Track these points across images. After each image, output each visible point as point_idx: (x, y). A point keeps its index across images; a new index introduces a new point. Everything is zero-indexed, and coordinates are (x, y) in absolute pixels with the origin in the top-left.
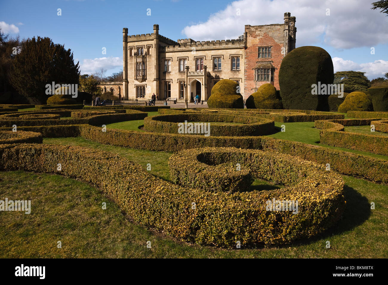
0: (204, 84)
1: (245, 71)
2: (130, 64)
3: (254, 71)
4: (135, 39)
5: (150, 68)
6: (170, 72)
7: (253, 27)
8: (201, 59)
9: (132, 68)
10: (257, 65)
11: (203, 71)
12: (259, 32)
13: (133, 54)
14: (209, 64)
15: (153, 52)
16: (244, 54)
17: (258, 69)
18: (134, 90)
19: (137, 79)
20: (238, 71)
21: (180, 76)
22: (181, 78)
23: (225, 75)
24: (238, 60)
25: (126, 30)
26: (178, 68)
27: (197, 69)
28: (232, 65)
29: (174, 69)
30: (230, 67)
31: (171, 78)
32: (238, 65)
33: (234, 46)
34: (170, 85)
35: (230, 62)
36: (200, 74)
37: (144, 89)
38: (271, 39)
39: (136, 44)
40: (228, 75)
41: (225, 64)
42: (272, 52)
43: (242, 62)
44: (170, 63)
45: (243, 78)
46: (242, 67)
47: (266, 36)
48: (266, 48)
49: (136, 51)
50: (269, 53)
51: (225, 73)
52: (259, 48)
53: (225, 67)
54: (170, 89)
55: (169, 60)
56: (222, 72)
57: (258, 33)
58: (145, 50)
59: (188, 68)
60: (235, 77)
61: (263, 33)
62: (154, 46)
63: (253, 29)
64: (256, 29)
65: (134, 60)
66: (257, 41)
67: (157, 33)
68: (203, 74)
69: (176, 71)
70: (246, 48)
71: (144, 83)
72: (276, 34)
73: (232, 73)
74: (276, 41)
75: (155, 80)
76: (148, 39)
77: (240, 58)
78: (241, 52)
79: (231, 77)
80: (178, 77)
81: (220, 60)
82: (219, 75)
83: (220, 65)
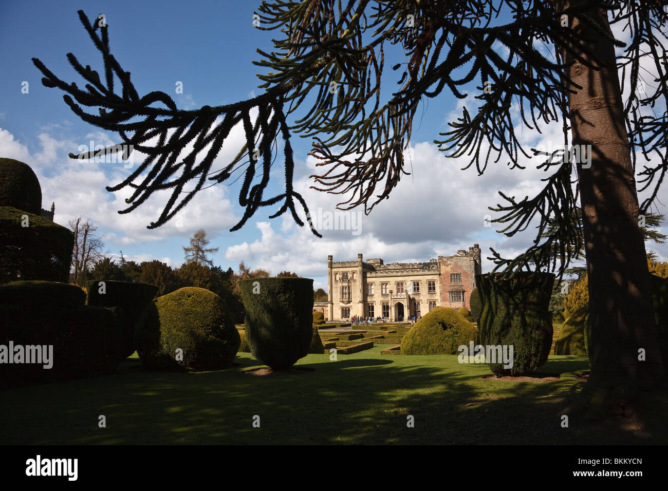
0: (406, 305)
1: (441, 294)
2: (335, 287)
3: (448, 294)
4: (340, 266)
5: (355, 292)
6: (373, 295)
7: (445, 258)
8: (402, 284)
9: (337, 291)
10: (450, 289)
11: (404, 293)
12: (450, 262)
13: (338, 279)
14: (409, 288)
15: (358, 277)
16: (438, 279)
17: (452, 292)
18: (340, 312)
19: (343, 302)
20: (434, 293)
21: (383, 298)
22: (384, 300)
24: (434, 284)
25: (331, 258)
26: (380, 291)
27: (398, 291)
28: (430, 289)
29: (376, 292)
30: (427, 290)
31: (374, 300)
32: (434, 288)
33: (429, 273)
34: (373, 307)
35: (427, 286)
36: (402, 297)
37: (349, 310)
38: (461, 267)
39: (341, 270)
40: (426, 297)
41: (423, 288)
42: (462, 278)
43: (437, 286)
44: (373, 287)
45: (439, 299)
46: (438, 290)
47: (456, 265)
48: (457, 274)
49: (341, 276)
50: (460, 279)
51: (423, 296)
52: (451, 275)
53: (423, 290)
54: (373, 310)
55: (372, 285)
56: (421, 294)
57: (449, 262)
58: (350, 276)
59: (391, 292)
60: (432, 298)
61: (453, 262)
62: (358, 272)
63: (445, 260)
64: (448, 259)
65: (340, 285)
66: (449, 269)
67: (362, 260)
68: (405, 297)
69: (378, 294)
70: (440, 275)
71: (349, 305)
72: (464, 264)
73: (429, 296)
74: (465, 269)
75: (360, 302)
76: (353, 265)
77: (436, 283)
78: (436, 277)
79: (429, 299)
80: (381, 299)
81: (418, 285)
82: (418, 297)
83: (418, 289)
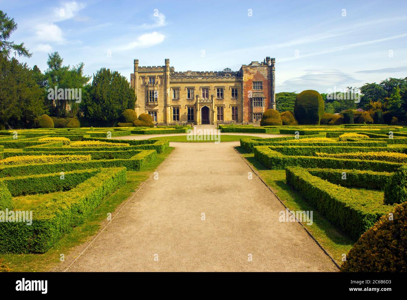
0: (212, 110)
1: (243, 99)
2: (141, 91)
4: (146, 70)
5: (161, 96)
6: (178, 100)
7: (248, 66)
8: (208, 89)
9: (143, 95)
12: (253, 71)
14: (214, 93)
17: (254, 98)
21: (188, 102)
22: (189, 104)
23: (226, 102)
24: (236, 90)
25: (136, 62)
26: (186, 95)
27: (203, 96)
28: (233, 94)
29: (182, 97)
30: (230, 95)
31: (179, 104)
32: (236, 94)
33: (233, 80)
34: (178, 110)
35: (230, 92)
36: (208, 102)
37: (156, 113)
38: (262, 76)
39: (147, 74)
40: (229, 102)
41: (227, 94)
42: (263, 85)
43: (240, 92)
44: (178, 91)
46: (240, 96)
47: (258, 73)
48: (258, 82)
50: (261, 87)
51: (226, 101)
52: (254, 83)
53: (226, 96)
54: (178, 113)
55: (177, 89)
56: (224, 100)
57: (251, 71)
58: (156, 80)
59: (197, 97)
60: (234, 103)
61: (255, 71)
62: (165, 77)
63: (247, 68)
64: (251, 68)
65: (146, 89)
66: (252, 77)
69: (184, 98)
70: (242, 82)
71: (155, 108)
72: (265, 73)
73: (232, 101)
74: (266, 77)
76: (159, 70)
77: (238, 89)
78: (239, 84)
79: (231, 104)
80: (186, 103)
81: (222, 90)
82: (222, 102)
83: (222, 94)
